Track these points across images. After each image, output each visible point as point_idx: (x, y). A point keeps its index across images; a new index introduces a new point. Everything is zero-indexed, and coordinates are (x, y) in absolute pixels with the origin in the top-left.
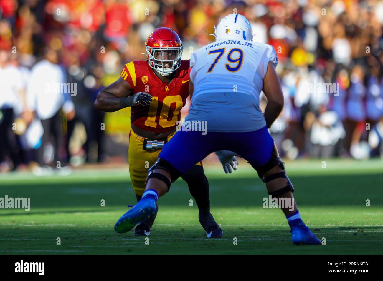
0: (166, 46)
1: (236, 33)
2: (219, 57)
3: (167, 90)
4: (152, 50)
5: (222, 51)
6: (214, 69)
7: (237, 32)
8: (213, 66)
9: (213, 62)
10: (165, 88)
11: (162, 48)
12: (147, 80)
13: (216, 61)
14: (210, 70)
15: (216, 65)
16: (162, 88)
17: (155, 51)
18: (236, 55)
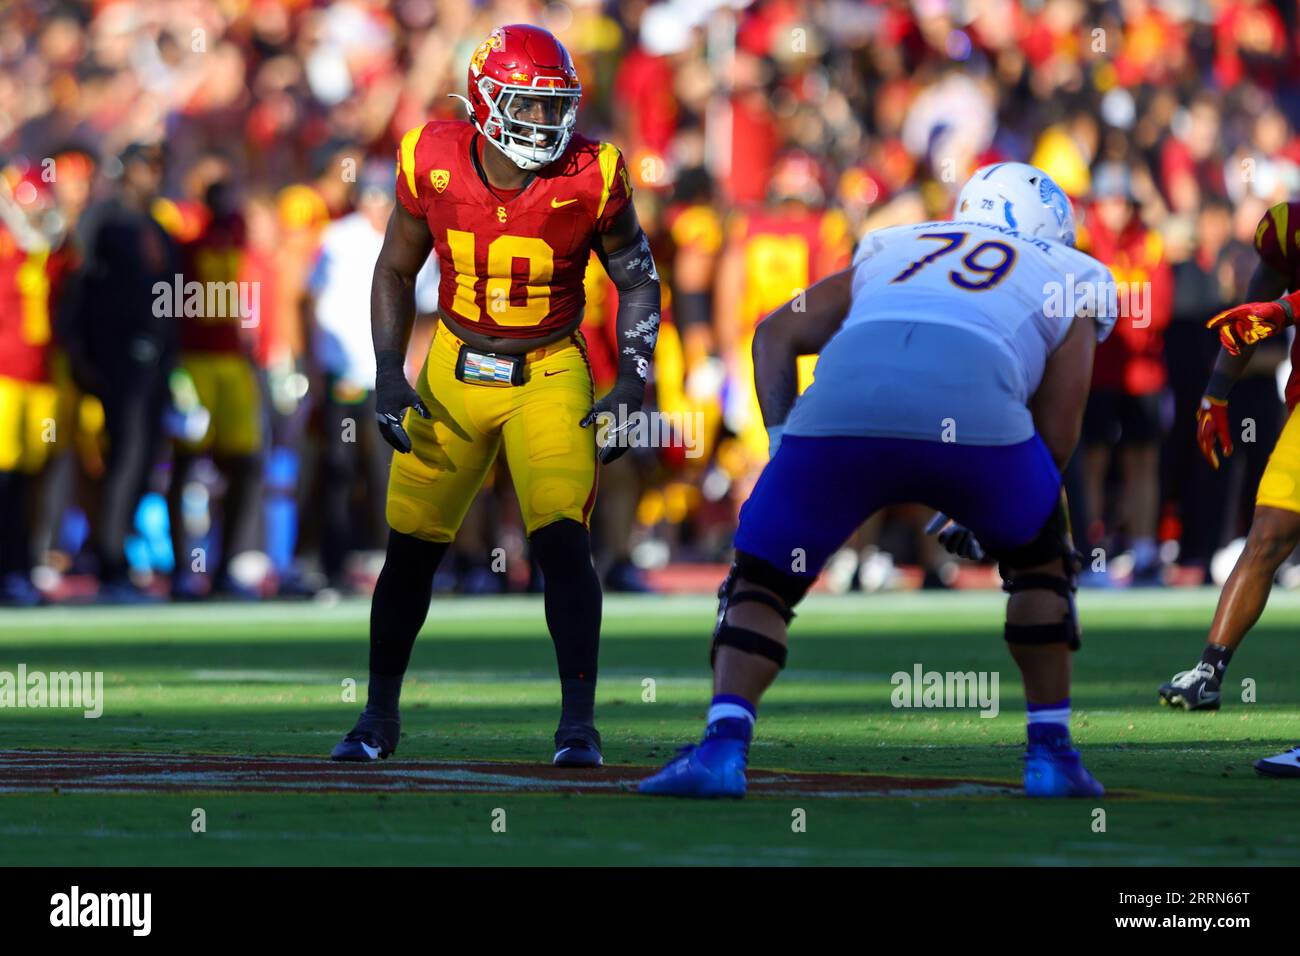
0: (546, 83)
1: (983, 207)
2: (941, 252)
3: (503, 218)
4: (504, 91)
5: (957, 239)
6: (920, 274)
7: (987, 205)
8: (917, 266)
9: (918, 258)
10: (495, 211)
11: (539, 88)
12: (446, 180)
13: (929, 259)
14: (907, 274)
15: (927, 266)
16: (488, 211)
17: (517, 96)
18: (992, 258)
